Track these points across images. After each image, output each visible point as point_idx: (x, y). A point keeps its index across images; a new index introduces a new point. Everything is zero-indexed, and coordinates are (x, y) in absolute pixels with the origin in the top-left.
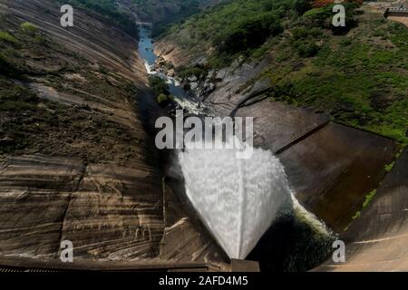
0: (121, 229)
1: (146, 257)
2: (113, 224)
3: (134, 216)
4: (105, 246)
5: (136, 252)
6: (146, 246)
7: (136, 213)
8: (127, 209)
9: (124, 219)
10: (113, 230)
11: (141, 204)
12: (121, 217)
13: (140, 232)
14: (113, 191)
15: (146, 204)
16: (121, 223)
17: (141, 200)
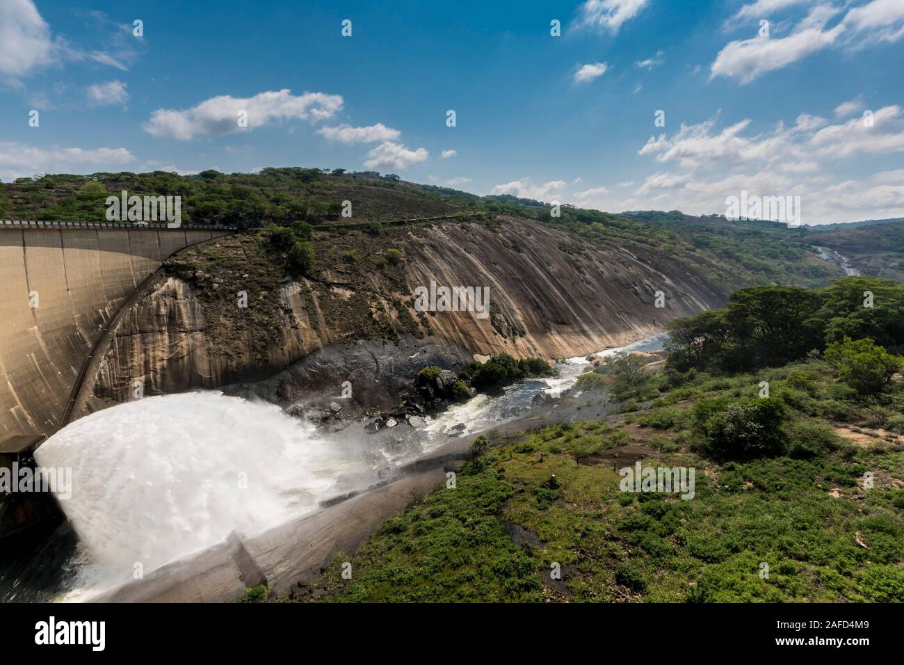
0: (129, 365)
1: (96, 385)
2: (135, 359)
3: (143, 372)
4: (115, 357)
5: (103, 377)
6: (108, 384)
7: (147, 372)
8: (151, 365)
9: (140, 365)
10: (129, 360)
11: (158, 376)
12: (142, 363)
13: (124, 379)
14: (171, 352)
15: (159, 380)
16: (135, 364)
17: (163, 376)
